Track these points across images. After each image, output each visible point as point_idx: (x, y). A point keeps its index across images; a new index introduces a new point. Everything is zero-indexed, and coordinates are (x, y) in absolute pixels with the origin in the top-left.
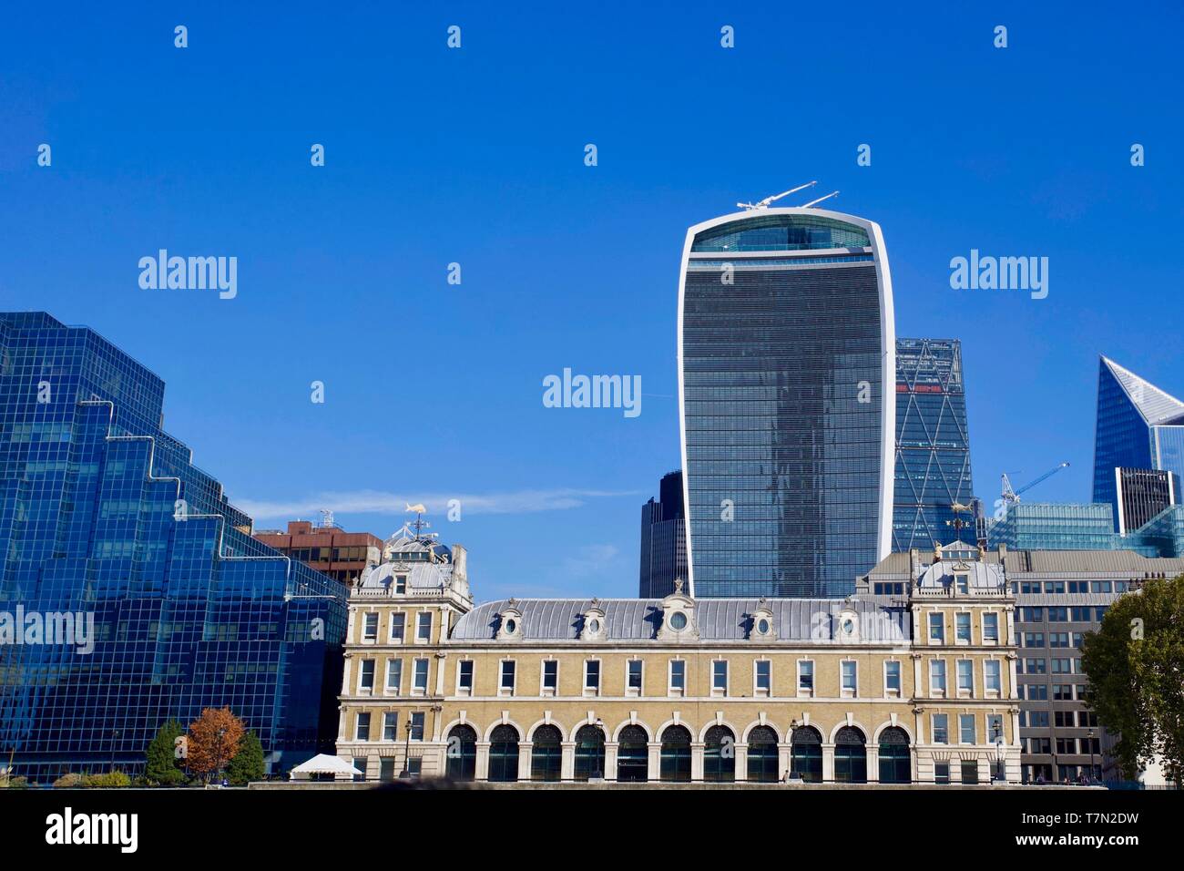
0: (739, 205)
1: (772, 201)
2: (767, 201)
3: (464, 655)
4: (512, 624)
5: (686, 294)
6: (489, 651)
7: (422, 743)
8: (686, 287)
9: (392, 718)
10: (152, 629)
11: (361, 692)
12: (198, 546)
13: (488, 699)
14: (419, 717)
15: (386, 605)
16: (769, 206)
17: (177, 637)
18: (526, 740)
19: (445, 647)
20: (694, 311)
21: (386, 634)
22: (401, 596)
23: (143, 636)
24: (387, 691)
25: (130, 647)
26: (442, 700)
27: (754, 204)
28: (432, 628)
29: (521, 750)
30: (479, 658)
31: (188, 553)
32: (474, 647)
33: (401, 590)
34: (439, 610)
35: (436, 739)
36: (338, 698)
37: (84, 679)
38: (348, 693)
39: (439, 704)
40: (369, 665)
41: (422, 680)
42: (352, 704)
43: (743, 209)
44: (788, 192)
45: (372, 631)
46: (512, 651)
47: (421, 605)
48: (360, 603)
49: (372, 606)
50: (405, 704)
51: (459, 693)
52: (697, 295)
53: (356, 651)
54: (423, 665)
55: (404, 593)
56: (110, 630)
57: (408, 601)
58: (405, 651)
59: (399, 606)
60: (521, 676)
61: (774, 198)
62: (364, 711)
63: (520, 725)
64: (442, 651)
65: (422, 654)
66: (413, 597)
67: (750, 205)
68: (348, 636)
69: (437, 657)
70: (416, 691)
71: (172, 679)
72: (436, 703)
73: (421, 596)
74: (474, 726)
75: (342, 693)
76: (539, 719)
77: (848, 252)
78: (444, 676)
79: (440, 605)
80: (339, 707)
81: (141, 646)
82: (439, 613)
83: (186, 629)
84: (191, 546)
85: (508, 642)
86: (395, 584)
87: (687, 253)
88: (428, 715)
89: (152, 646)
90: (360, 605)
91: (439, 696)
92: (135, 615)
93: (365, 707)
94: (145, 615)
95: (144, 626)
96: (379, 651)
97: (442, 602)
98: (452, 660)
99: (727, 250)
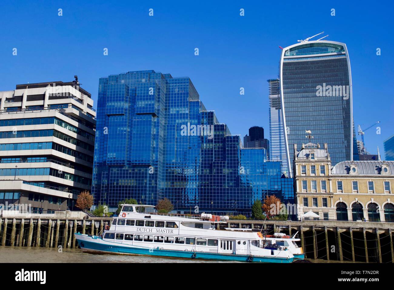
0: (298, 41)
1: (309, 39)
2: (308, 39)
3: (338, 179)
4: (354, 169)
5: (283, 69)
6: (347, 178)
7: (327, 208)
8: (283, 67)
9: (315, 199)
10: (224, 170)
11: (303, 191)
12: (234, 145)
13: (349, 194)
14: (325, 200)
15: (308, 163)
16: (308, 41)
17: (231, 173)
18: (365, 209)
19: (332, 177)
20: (286, 75)
21: (309, 172)
22: (313, 160)
23: (221, 173)
24: (313, 191)
25: (218, 176)
26: (333, 194)
27: (303, 40)
28: (325, 170)
29: (364, 211)
30: (344, 180)
31: (231, 147)
32: (342, 177)
33: (313, 158)
34: (327, 164)
35: (332, 207)
36: (296, 193)
37: (205, 186)
38: (299, 191)
39: (332, 195)
40: (305, 182)
41: (324, 187)
42: (301, 195)
43: (300, 42)
44: (314, 36)
45: (304, 172)
46: (356, 178)
47: (321, 163)
48: (299, 162)
49: (303, 163)
50: (319, 195)
51: (338, 192)
52: (286, 70)
53: (300, 178)
54: (324, 182)
55: (314, 159)
56: (209, 171)
57: (316, 162)
58: (317, 178)
59: (313, 163)
60: (360, 186)
61: (310, 38)
62: (305, 197)
63: (363, 203)
64: (330, 178)
65: (324, 179)
66: (317, 160)
67: (302, 41)
68: (296, 173)
69: (329, 180)
70: (322, 191)
71: (231, 186)
72: (331, 195)
73: (320, 160)
74: (345, 203)
75: (297, 191)
76: (369, 201)
77: (336, 54)
78: (332, 186)
79: (328, 163)
80: (297, 196)
81: (221, 176)
82: (327, 166)
83: (234, 171)
84: (232, 145)
85: (354, 175)
86: (310, 156)
87: (283, 57)
88: (328, 199)
89: (224, 176)
90: (299, 163)
91: (331, 193)
92: (218, 166)
93: (306, 196)
94: (221, 166)
95: (221, 170)
96: (308, 178)
97: (328, 162)
98: (334, 181)
99: (295, 55)
